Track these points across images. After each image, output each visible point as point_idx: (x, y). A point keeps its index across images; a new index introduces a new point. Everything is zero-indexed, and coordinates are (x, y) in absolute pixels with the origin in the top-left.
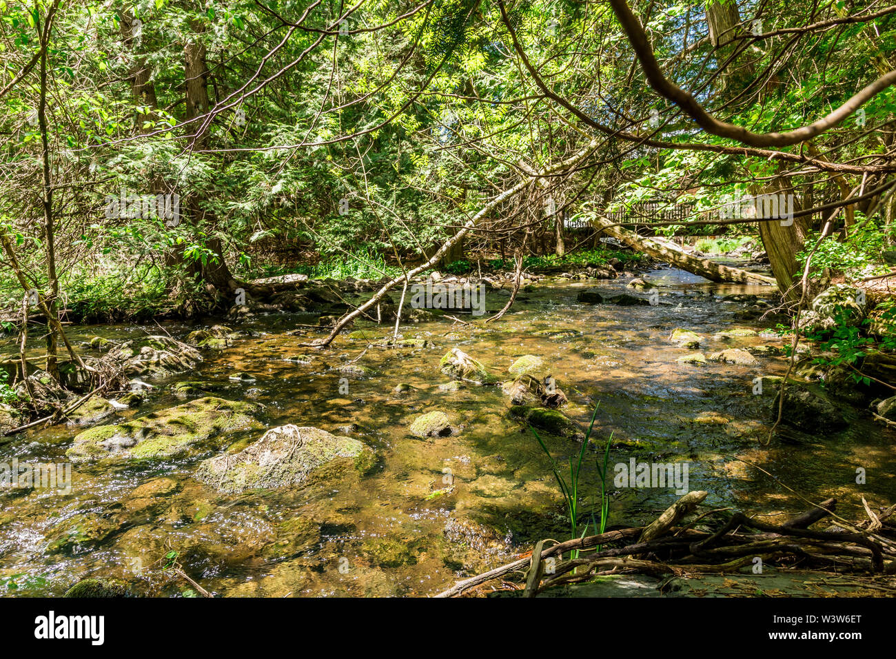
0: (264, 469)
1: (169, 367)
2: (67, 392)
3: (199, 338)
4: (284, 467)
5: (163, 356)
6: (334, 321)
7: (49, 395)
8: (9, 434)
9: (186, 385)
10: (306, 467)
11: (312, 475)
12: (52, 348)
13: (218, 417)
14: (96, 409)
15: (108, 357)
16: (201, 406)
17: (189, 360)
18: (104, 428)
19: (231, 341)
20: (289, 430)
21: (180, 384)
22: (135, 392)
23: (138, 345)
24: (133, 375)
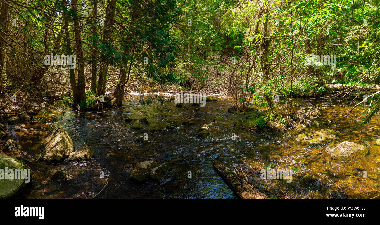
0: (342, 152)
1: (314, 116)
2: (293, 121)
3: (319, 106)
4: (346, 152)
5: (313, 113)
6: (351, 103)
7: (290, 122)
8: (284, 131)
9: (319, 123)
10: (351, 152)
11: (353, 154)
12: (290, 111)
13: (328, 135)
14: (300, 127)
15: (300, 111)
16: (323, 131)
17: (318, 114)
18: (303, 134)
19: (326, 108)
20: (347, 143)
21: (317, 122)
22: (307, 123)
23: (306, 109)
24: (306, 117)
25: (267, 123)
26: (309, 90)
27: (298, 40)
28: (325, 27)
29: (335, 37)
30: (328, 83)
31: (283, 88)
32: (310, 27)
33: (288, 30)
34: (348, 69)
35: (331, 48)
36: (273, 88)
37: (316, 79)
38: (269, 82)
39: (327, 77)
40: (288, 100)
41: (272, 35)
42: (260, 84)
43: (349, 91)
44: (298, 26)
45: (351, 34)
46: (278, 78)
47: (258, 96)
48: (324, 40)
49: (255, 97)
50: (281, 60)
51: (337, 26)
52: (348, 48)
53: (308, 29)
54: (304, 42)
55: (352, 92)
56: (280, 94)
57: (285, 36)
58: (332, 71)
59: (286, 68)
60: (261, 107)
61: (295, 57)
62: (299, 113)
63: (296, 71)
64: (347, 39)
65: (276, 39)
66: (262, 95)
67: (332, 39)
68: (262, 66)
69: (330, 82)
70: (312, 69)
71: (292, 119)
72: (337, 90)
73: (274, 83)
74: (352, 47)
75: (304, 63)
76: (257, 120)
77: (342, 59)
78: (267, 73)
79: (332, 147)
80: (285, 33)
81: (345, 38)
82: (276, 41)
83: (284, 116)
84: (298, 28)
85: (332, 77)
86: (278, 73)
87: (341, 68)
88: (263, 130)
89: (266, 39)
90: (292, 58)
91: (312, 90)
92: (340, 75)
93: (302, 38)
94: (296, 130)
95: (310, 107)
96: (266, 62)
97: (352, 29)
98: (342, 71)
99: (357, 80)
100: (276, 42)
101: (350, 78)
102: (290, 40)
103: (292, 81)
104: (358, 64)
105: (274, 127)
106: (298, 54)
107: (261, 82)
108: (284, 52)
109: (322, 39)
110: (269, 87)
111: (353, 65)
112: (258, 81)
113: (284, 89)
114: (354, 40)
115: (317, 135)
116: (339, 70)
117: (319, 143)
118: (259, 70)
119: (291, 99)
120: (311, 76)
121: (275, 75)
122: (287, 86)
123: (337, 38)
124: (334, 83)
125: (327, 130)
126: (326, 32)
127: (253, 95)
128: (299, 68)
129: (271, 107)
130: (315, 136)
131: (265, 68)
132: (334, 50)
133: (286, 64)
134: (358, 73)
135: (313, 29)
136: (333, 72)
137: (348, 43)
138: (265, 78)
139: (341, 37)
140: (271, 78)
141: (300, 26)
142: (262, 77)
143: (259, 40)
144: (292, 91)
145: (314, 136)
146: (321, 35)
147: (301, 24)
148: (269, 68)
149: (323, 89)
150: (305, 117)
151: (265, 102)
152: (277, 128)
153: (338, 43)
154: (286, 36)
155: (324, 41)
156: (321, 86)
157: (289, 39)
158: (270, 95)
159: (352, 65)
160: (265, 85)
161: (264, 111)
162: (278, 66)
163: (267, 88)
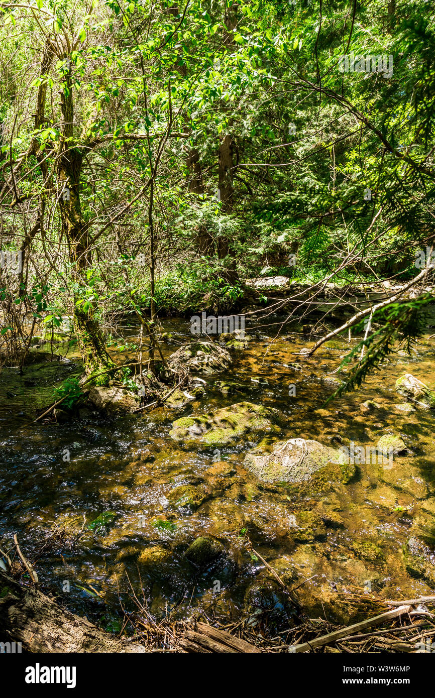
0: (286, 468)
1: (214, 367)
2: (160, 384)
3: (227, 340)
4: (298, 469)
5: (211, 360)
6: (313, 329)
7: (152, 385)
8: (136, 412)
9: (227, 385)
10: (311, 470)
11: (315, 476)
12: (151, 355)
13: (251, 418)
14: (178, 399)
15: (177, 354)
16: (239, 409)
17: (224, 361)
18: (187, 419)
19: (246, 343)
20: (300, 442)
21: (223, 384)
22: (197, 386)
23: (195, 349)
24: (194, 372)
25: (88, 393)
26: (200, 295)
27: (166, 151)
28: (239, 112)
29: (267, 142)
30: (251, 276)
31: (130, 291)
32: (196, 113)
33: (134, 118)
34: (305, 236)
35: (257, 174)
36: (101, 293)
37: (219, 264)
38: (89, 275)
39: (248, 260)
40: (145, 326)
41: (89, 133)
42: (62, 283)
43: (306, 296)
44: (164, 107)
45: (313, 131)
46: (112, 262)
47: (58, 318)
48: (237, 152)
49: (48, 319)
50: (120, 210)
51: (274, 106)
52: (305, 176)
53: (193, 117)
54: (184, 157)
55: (315, 300)
56: (121, 307)
57: (126, 137)
58: (260, 242)
59: (135, 235)
60: (69, 346)
61: (160, 203)
62: (176, 360)
63: (163, 242)
64: (301, 149)
65: (101, 145)
66: (70, 314)
67: (259, 149)
68: (65, 227)
69: (255, 273)
70: (207, 235)
71: (157, 376)
72: (274, 293)
73: (103, 278)
74: (315, 172)
75: (184, 219)
76: (60, 388)
77: (290, 207)
78: (80, 249)
79: (261, 453)
80: (127, 129)
81: (295, 146)
82: (103, 152)
83: (135, 370)
84: (163, 115)
85: (261, 258)
86: (113, 249)
87: (285, 234)
88: (78, 415)
89: (72, 143)
90: (151, 205)
91: (208, 296)
92: (284, 253)
93: (178, 145)
94: (169, 407)
95: (204, 343)
96: (76, 216)
97: (317, 115)
98: (287, 242)
99: (329, 266)
100: (103, 155)
101: (309, 260)
102: (144, 149)
103: (152, 270)
104: (331, 219)
105: (109, 404)
106: (166, 194)
107: (65, 276)
108: (128, 187)
109: (231, 148)
110: (90, 290)
111: (320, 223)
112: (57, 271)
113: (132, 292)
114: (321, 149)
115: (223, 421)
116: (281, 239)
117: (229, 443)
118: (57, 239)
119: (151, 322)
120: (205, 255)
121: (106, 253)
122: (141, 286)
123: (273, 144)
124: (267, 275)
125: (248, 407)
126: (243, 126)
127: (44, 314)
128: (171, 234)
129: (98, 348)
130: (219, 424)
131: (74, 234)
132: (267, 182)
133: (134, 222)
134: (331, 247)
135: (206, 118)
136: (263, 245)
137: (305, 160)
138: (75, 263)
139: (285, 142)
140: (95, 263)
141: (171, 109)
142: (67, 259)
143: (50, 146)
144: (154, 299)
145: (215, 422)
146: (230, 137)
147: (173, 101)
148: (86, 235)
149: (239, 292)
150: (192, 370)
151: (80, 333)
152: (117, 405)
153: (278, 161)
154: (132, 138)
155: (238, 156)
156: (233, 284)
157: (139, 148)
158: (92, 312)
159: (316, 223)
160: (77, 285)
161: (78, 360)
162: (113, 228)
163: (84, 293)
